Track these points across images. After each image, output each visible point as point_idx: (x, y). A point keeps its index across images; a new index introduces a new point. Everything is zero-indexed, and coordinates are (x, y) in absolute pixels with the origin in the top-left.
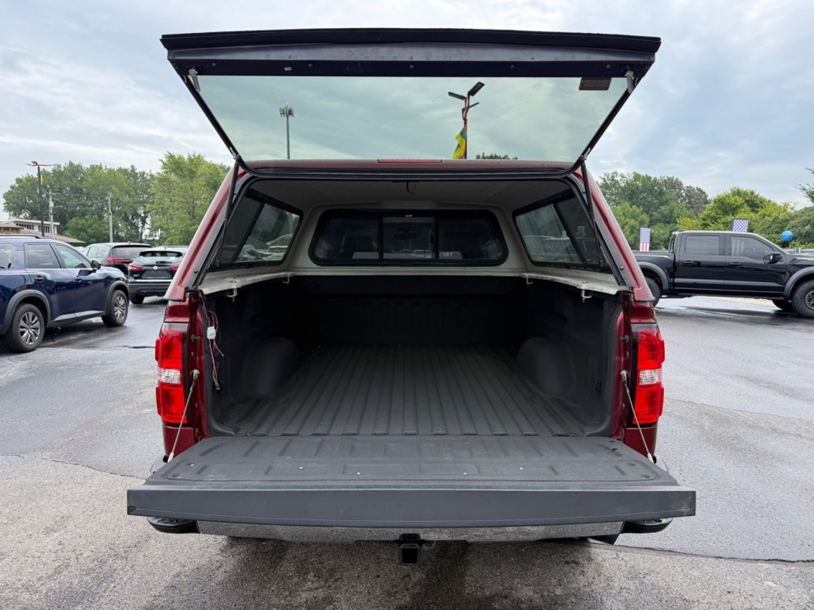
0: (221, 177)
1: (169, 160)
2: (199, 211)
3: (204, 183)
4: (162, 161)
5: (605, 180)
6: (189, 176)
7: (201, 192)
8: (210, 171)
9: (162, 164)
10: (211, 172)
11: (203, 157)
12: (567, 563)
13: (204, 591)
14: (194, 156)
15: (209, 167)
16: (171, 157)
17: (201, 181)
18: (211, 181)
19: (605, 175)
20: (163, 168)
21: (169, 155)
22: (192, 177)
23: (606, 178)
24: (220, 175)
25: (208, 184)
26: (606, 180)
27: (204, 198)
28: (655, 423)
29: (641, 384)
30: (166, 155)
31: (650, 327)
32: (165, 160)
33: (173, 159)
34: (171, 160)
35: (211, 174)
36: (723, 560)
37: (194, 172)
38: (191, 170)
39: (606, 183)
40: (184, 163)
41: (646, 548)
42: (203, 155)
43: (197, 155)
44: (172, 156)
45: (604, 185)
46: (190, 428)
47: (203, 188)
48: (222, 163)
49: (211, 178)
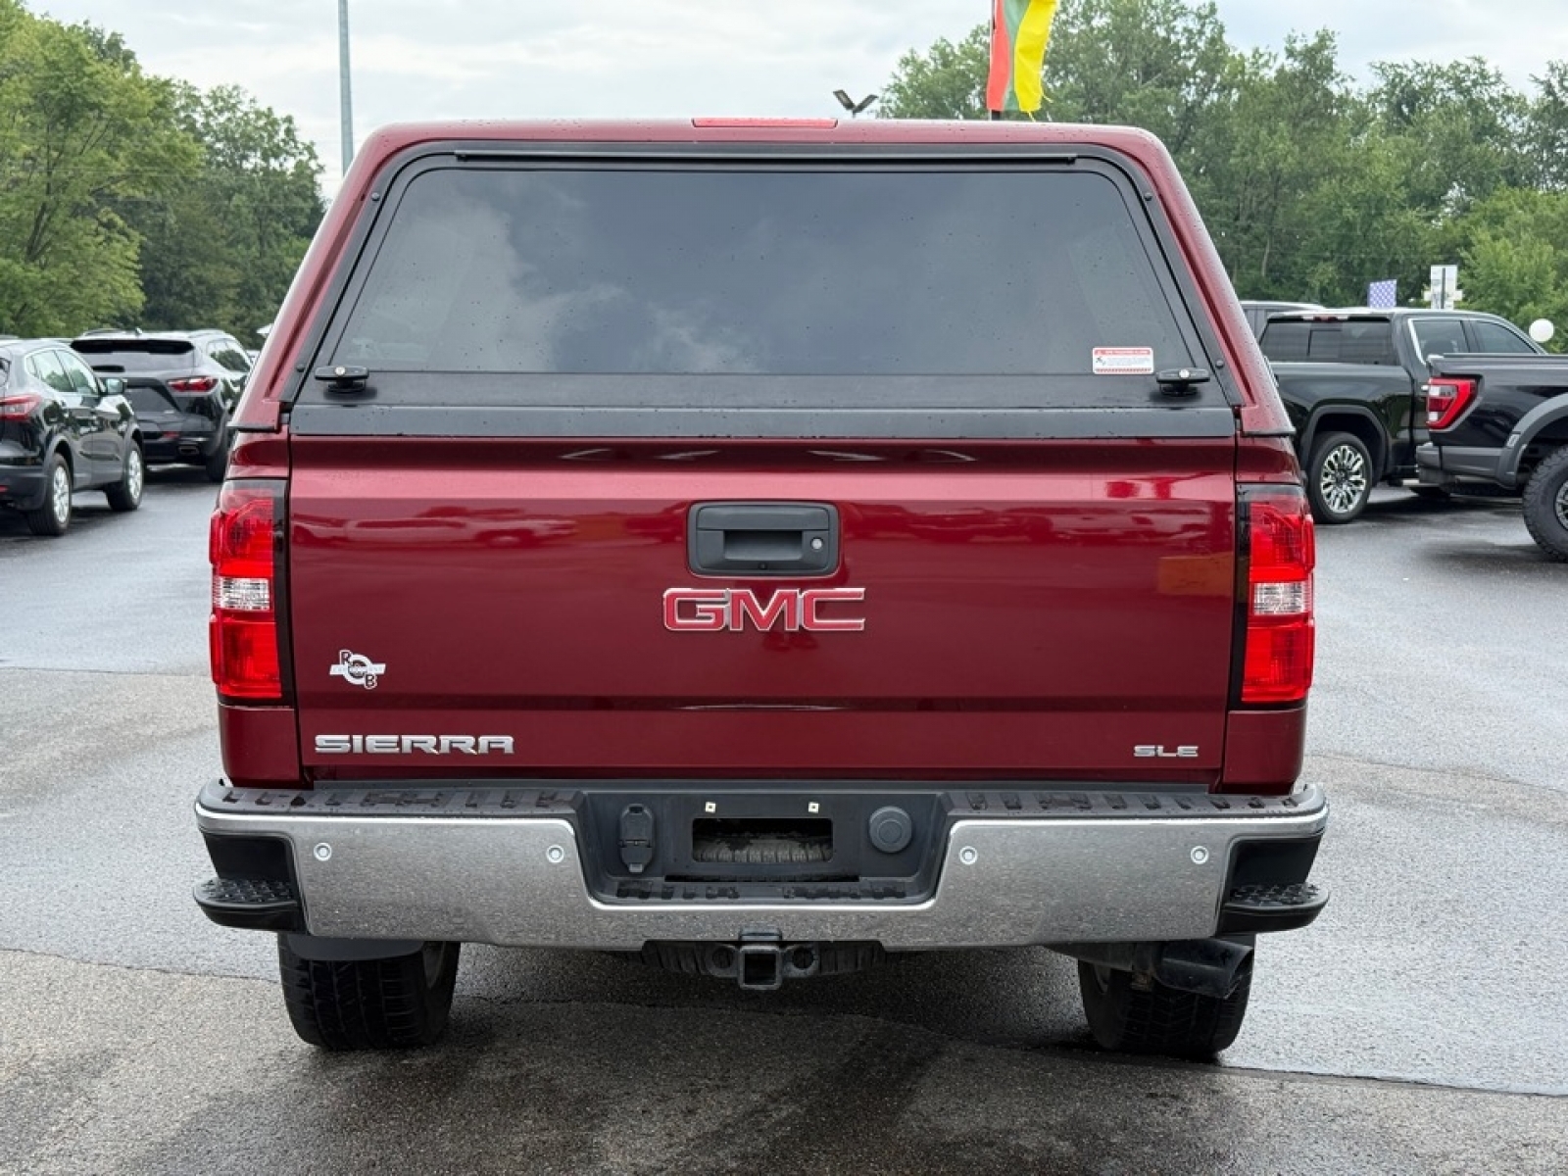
0: (91, 76)
2: (8, 208)
3: (26, 100)
5: (1550, 91)
7: (15, 133)
8: (47, 53)
10: (54, 57)
12: (1152, 1096)
13: (278, 1135)
15: (45, 40)
17: (16, 89)
18: (52, 92)
19: (1552, 69)
23: (1555, 82)
24: (88, 70)
25: (42, 101)
26: (1557, 89)
27: (27, 157)
28: (1300, 703)
29: (1257, 613)
31: (1289, 493)
35: (52, 65)
36: (1542, 1098)
39: (1557, 102)
41: (1357, 1077)
45: (1546, 109)
46: (287, 709)
47: (20, 119)
48: (86, 23)
49: (53, 82)
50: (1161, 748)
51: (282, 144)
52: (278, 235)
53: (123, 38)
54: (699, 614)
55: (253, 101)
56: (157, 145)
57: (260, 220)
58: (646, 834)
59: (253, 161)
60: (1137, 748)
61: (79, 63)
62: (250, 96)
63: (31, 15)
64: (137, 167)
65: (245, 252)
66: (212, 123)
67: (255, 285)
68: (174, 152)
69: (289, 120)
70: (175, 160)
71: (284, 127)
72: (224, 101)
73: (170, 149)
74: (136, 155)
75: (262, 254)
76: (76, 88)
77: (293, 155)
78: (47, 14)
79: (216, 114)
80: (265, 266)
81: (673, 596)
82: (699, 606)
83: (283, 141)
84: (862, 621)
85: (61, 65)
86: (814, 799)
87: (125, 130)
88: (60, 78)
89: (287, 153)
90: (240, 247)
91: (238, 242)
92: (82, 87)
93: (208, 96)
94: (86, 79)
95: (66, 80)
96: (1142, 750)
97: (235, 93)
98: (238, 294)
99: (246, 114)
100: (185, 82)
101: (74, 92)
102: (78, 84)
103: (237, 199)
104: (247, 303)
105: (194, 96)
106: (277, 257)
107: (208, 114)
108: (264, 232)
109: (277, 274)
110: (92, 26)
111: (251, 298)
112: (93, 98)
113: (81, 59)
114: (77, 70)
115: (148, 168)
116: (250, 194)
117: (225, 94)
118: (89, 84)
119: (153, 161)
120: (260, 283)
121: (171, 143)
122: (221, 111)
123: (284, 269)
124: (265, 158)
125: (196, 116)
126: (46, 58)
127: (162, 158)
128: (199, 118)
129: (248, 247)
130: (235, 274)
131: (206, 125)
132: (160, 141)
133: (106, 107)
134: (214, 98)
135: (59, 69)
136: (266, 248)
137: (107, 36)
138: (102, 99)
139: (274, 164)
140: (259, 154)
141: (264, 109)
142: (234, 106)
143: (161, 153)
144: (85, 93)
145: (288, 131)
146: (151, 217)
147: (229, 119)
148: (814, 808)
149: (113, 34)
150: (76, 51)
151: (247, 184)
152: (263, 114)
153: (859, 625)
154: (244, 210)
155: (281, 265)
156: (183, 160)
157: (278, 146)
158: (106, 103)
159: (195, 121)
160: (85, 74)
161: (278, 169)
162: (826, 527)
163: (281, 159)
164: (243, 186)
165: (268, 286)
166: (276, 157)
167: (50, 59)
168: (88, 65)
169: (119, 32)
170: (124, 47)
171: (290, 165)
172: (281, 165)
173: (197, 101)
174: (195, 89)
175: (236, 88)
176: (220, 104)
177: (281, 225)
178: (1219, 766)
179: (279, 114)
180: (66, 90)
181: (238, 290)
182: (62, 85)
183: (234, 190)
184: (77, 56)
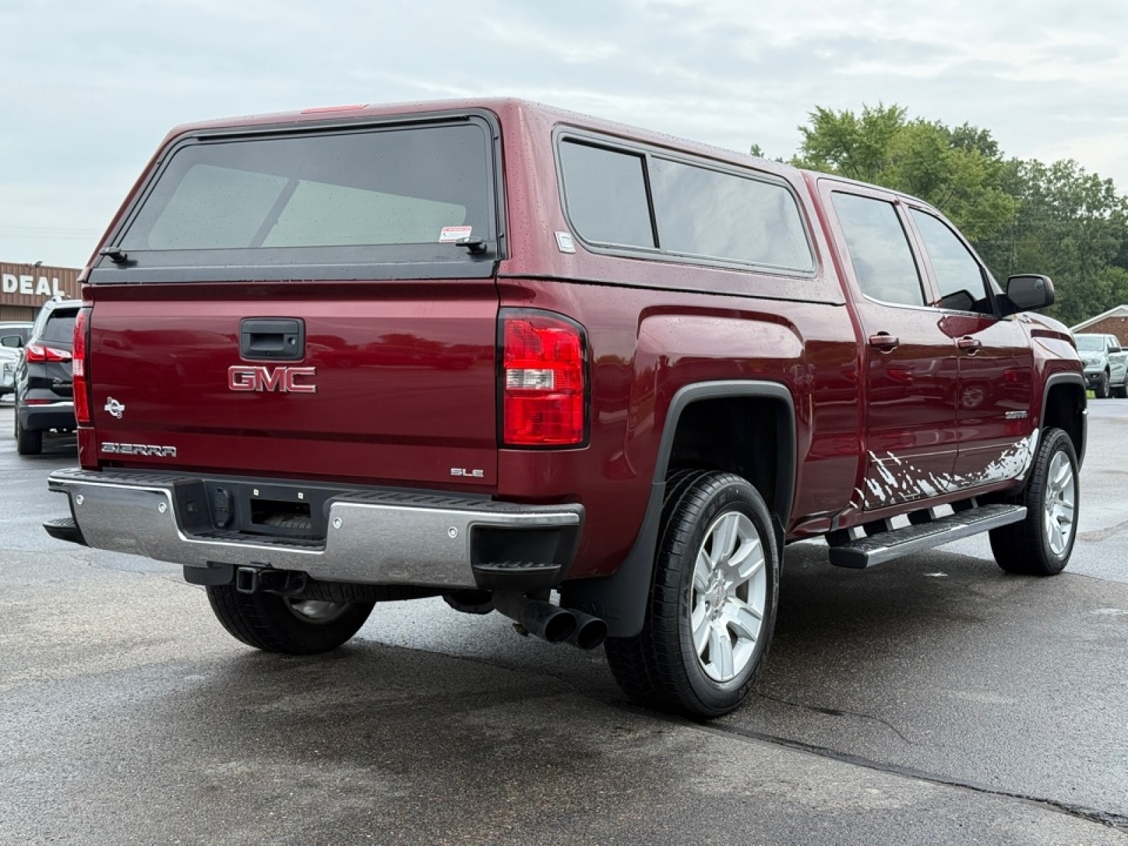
0: (943, 159)
1: (821, 128)
4: (805, 130)
6: (863, 164)
9: (804, 139)
11: (902, 112)
14: (881, 111)
16: (825, 118)
20: (807, 149)
21: (819, 114)
22: (870, 166)
24: (941, 156)
29: (508, 388)
30: (814, 115)
32: (812, 128)
33: (827, 123)
34: (824, 126)
35: (918, 154)
37: (876, 153)
38: (868, 147)
40: (854, 132)
42: (903, 108)
43: (886, 109)
44: (827, 116)
49: (917, 166)
50: (464, 470)
51: (1103, 200)
52: (1095, 265)
53: (990, 133)
54: (243, 381)
55: (1082, 170)
56: (985, 203)
57: (1082, 255)
58: (226, 505)
59: (1082, 211)
60: (453, 470)
61: (936, 152)
62: (1080, 166)
63: (929, 123)
64: (971, 220)
65: (1069, 278)
66: (1053, 188)
67: (1075, 302)
68: (998, 209)
69: (1109, 182)
70: (998, 213)
71: (1104, 188)
72: (1062, 171)
73: (995, 206)
74: (971, 212)
75: (1083, 279)
76: (932, 169)
77: (1110, 207)
78: (939, 121)
79: (1055, 181)
80: (1084, 288)
81: (233, 370)
82: (243, 376)
83: (1104, 197)
84: (313, 387)
85: (924, 154)
86: (301, 490)
87: (964, 195)
88: (921, 163)
89: (1106, 205)
90: (1067, 274)
91: (1065, 271)
92: (935, 168)
93: (1050, 170)
94: (939, 162)
95: (925, 164)
96: (455, 471)
97: (1069, 165)
98: (1059, 308)
99: (1077, 180)
100: (1035, 161)
101: (930, 171)
102: (933, 166)
103: (1066, 241)
104: (1067, 314)
105: (1040, 170)
106: (1093, 281)
107: (1050, 182)
108: (1084, 264)
109: (1092, 293)
110: (970, 126)
111: (1071, 312)
112: (943, 175)
113: (937, 149)
114: (934, 157)
115: (979, 220)
116: (1075, 237)
117: (1062, 166)
118: (941, 165)
119: (983, 215)
120: (1078, 299)
121: (996, 202)
122: (1058, 179)
123: (1098, 289)
124: (1089, 210)
125: (1041, 184)
126: (913, 150)
127: (988, 213)
128: (1043, 185)
129: (1073, 274)
130: (1059, 294)
131: (1048, 189)
132: (987, 201)
133: (951, 180)
134: (1056, 169)
135: (921, 157)
136: (1085, 274)
137: (979, 132)
138: (948, 175)
139: (1096, 214)
140: (1084, 207)
141: (1091, 175)
142: (1069, 174)
143: (988, 210)
144: (939, 172)
145: (1108, 190)
146: (999, 255)
147: (1065, 185)
148: (301, 496)
149: (984, 131)
150: (934, 144)
151: (1073, 229)
152: (1090, 178)
153: (311, 389)
154: (1071, 248)
155: (1095, 287)
156: (1004, 214)
157: (1099, 201)
158: (952, 177)
159: (1040, 187)
160: (939, 159)
161: (1100, 217)
162: (296, 331)
163: (1102, 211)
164: (1071, 231)
165: (1085, 302)
166: (1098, 209)
167: (916, 151)
168: (942, 152)
169: (988, 129)
170: (990, 140)
171: (1107, 214)
172: (1101, 215)
173: (1042, 173)
174: (1041, 165)
175: (1069, 162)
176: (1059, 174)
177: (1098, 258)
178: (495, 483)
179: (1102, 178)
180: (925, 170)
181: (1060, 305)
182: (922, 168)
183: (1064, 235)
184: (934, 147)
